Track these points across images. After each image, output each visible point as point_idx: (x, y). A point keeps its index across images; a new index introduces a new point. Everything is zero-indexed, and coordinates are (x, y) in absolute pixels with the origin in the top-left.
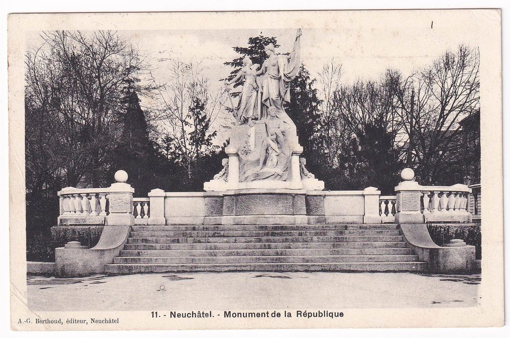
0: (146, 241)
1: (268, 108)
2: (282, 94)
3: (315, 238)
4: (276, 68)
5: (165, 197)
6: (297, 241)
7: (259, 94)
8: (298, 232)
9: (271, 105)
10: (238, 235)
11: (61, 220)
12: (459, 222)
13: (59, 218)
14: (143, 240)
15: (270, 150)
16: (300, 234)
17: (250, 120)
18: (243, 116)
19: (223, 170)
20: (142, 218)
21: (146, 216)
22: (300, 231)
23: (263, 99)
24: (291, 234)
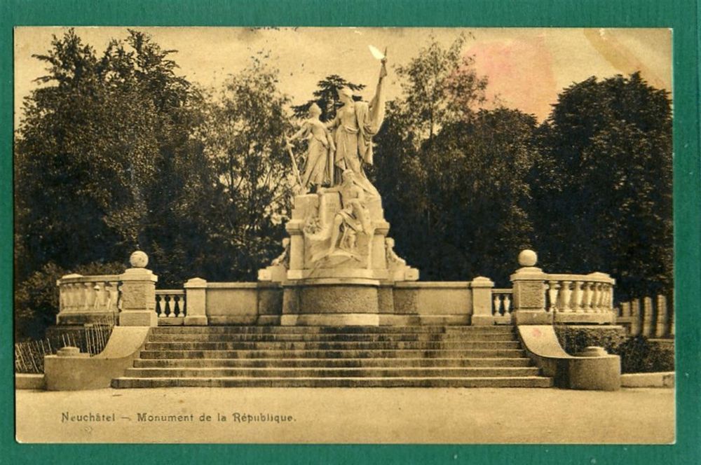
0: (171, 346)
1: (343, 171)
2: (363, 154)
3: (401, 344)
4: (353, 119)
5: (207, 289)
6: (376, 347)
7: (332, 154)
8: (378, 335)
9: (346, 168)
10: (297, 339)
11: (60, 318)
12: (597, 324)
13: (58, 316)
14: (166, 346)
15: (345, 227)
16: (381, 339)
17: (319, 187)
18: (310, 181)
19: (284, 253)
20: (177, 316)
21: (181, 315)
22: (381, 335)
23: (337, 159)
24: (368, 339)
